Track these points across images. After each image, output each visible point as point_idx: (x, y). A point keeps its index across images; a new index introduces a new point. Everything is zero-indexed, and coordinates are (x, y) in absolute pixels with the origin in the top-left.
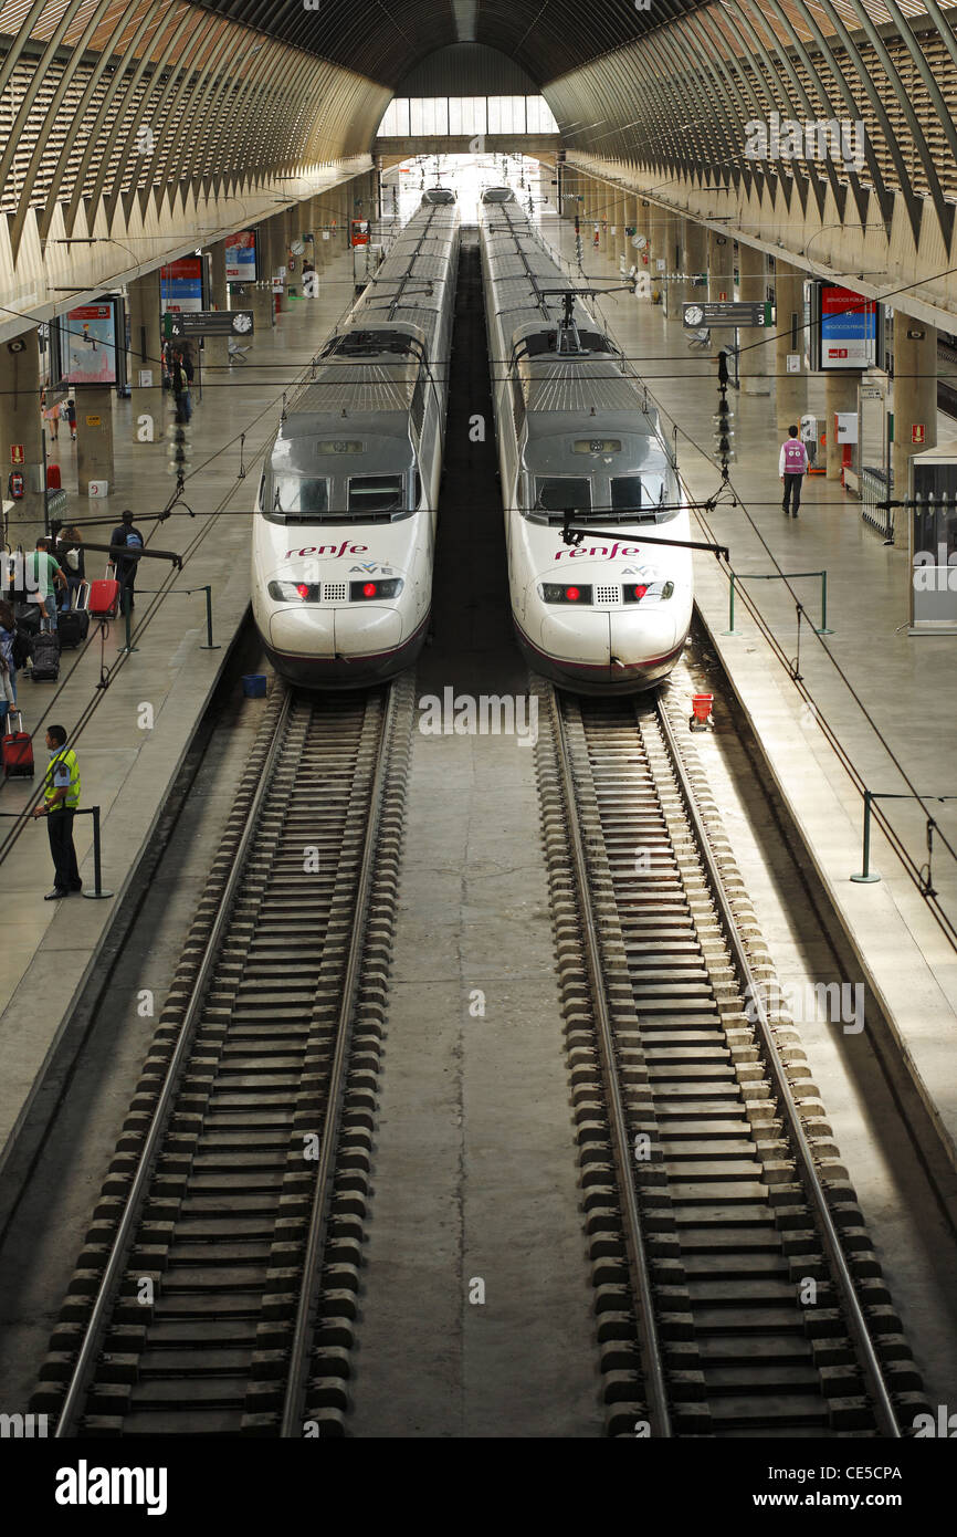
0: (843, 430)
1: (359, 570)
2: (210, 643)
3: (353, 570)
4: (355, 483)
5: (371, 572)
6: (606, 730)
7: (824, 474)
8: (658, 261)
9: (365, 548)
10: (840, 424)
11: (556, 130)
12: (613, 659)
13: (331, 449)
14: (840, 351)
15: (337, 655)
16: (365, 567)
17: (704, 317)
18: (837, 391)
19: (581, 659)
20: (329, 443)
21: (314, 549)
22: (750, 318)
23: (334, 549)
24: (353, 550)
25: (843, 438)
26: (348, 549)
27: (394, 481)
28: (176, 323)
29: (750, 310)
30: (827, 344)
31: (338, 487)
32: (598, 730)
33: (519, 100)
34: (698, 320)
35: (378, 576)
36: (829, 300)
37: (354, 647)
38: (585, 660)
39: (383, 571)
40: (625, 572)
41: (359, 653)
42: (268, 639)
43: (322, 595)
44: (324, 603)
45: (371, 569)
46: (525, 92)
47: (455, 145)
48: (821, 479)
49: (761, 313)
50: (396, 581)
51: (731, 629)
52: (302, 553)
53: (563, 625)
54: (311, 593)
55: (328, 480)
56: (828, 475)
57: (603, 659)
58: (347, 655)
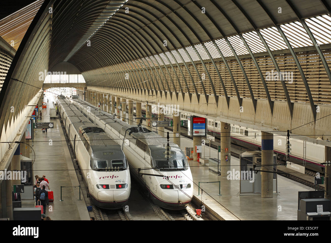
0: (198, 150)
1: (117, 182)
2: (80, 199)
3: (116, 182)
4: (113, 162)
5: (120, 182)
6: (177, 218)
7: (193, 160)
8: (124, 112)
9: (118, 177)
10: (197, 148)
11: (85, 82)
12: (179, 202)
13: (105, 154)
14: (197, 132)
15: (114, 201)
16: (119, 181)
17: (157, 125)
18: (196, 141)
19: (172, 202)
20: (105, 152)
21: (106, 177)
22: (167, 124)
23: (111, 177)
24: (115, 177)
25: (198, 152)
26: (114, 177)
27: (121, 161)
28: (35, 125)
29: (167, 123)
30: (194, 130)
31: (109, 162)
32: (175, 218)
33: (76, 75)
34: (156, 125)
35: (122, 183)
36: (195, 120)
37: (117, 200)
38: (173, 202)
39: (123, 182)
40: (180, 182)
41: (119, 201)
42: (97, 198)
43: (110, 188)
44: (110, 189)
45: (120, 181)
46: (78, 73)
47: (62, 85)
48: (192, 161)
49: (170, 123)
50: (125, 184)
51: (199, 195)
52: (103, 178)
53: (167, 194)
54: (107, 187)
55: (107, 161)
56: (194, 160)
57: (177, 202)
58: (117, 201)
